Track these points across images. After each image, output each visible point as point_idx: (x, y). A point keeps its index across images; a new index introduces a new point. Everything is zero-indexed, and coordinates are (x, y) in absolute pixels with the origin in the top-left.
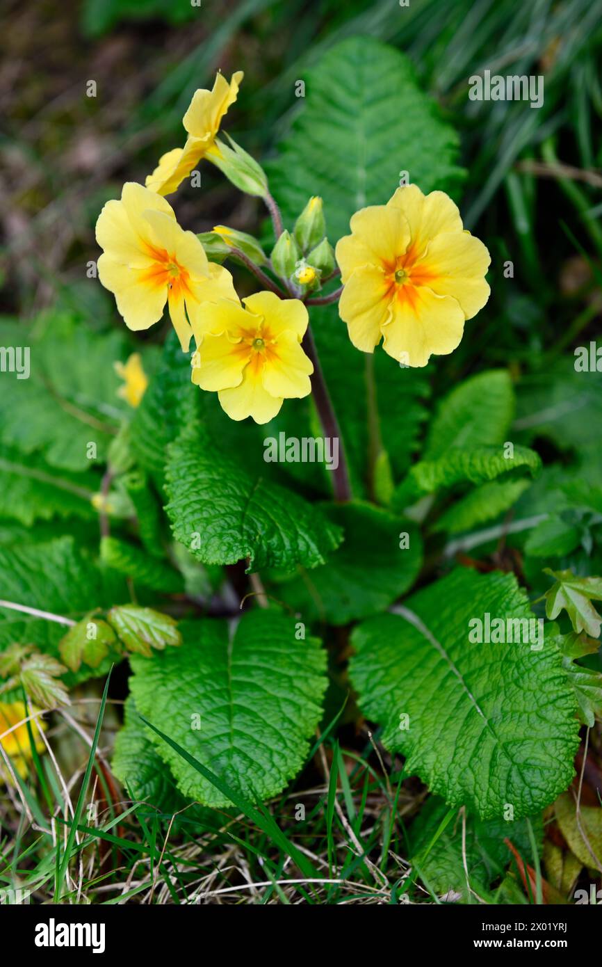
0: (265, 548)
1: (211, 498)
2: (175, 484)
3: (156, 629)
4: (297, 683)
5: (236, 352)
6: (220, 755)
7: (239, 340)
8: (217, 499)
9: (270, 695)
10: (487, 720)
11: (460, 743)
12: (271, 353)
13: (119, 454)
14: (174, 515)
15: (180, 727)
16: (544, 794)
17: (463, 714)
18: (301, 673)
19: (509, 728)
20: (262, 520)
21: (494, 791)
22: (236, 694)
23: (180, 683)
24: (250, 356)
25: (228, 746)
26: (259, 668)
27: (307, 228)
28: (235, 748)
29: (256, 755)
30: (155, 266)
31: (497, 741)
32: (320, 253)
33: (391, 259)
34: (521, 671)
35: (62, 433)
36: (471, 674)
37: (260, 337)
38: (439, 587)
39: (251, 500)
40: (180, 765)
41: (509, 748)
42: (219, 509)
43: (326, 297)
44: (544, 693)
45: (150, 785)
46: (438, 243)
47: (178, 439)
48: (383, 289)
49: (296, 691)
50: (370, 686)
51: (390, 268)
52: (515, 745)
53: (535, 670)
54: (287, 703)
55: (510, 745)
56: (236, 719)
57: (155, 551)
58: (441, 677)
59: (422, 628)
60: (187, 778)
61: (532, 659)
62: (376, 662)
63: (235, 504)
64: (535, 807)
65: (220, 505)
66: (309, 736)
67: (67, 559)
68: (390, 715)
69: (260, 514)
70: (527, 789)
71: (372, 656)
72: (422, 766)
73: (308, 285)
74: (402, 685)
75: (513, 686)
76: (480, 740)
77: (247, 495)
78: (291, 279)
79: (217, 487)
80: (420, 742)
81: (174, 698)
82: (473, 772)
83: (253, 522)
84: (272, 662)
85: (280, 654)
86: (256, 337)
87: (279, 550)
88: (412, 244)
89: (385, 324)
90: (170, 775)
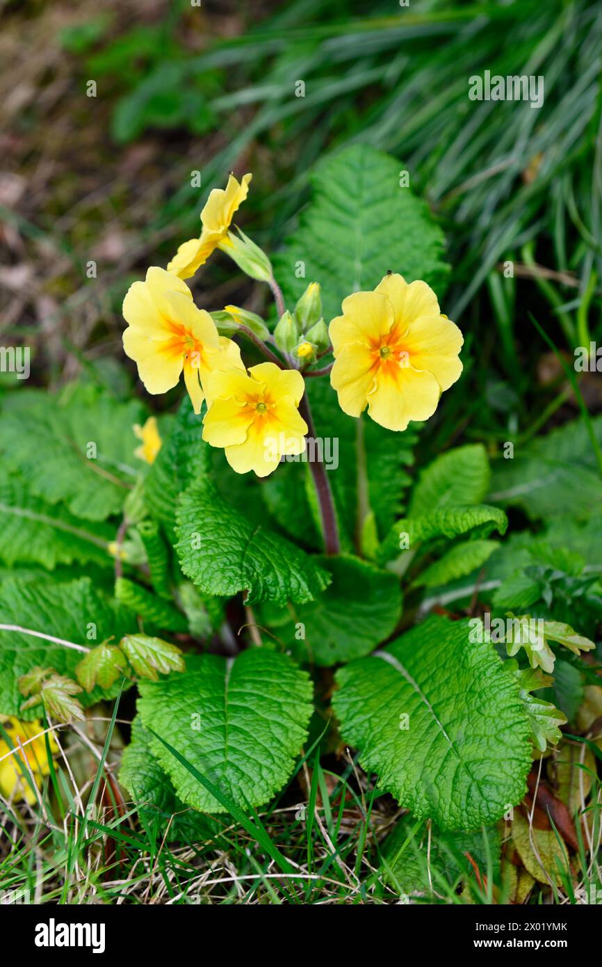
0: (261, 584)
1: (216, 539)
2: (184, 526)
3: (162, 655)
4: (285, 708)
5: (240, 415)
6: (215, 767)
7: (244, 404)
8: (220, 540)
9: (262, 718)
10: (451, 743)
11: (428, 763)
12: (272, 415)
13: (134, 507)
14: (183, 553)
15: (180, 742)
16: (499, 807)
17: (431, 739)
18: (289, 700)
19: (470, 750)
20: (259, 559)
21: (456, 804)
22: (231, 716)
23: (182, 705)
24: (253, 418)
25: (223, 760)
26: (252, 695)
27: (306, 309)
28: (228, 762)
29: (247, 769)
30: (174, 339)
31: (459, 761)
32: (316, 332)
33: (377, 337)
34: (482, 700)
35: (84, 486)
36: (439, 704)
37: (263, 402)
38: (415, 633)
39: (251, 542)
40: (179, 776)
41: (470, 766)
42: (223, 548)
43: (321, 370)
44: (502, 719)
45: (152, 794)
46: (417, 325)
47: (188, 490)
48: (369, 362)
49: (284, 715)
50: (351, 715)
51: (376, 345)
52: (475, 764)
53: (495, 699)
54: (276, 725)
55: (471, 764)
56: (230, 737)
57: (163, 594)
58: (414, 707)
59: (399, 667)
60: (185, 787)
61: (492, 689)
62: (357, 694)
63: (236, 545)
64: (491, 818)
65: (223, 545)
66: (294, 756)
67: (84, 597)
68: (367, 740)
69: (257, 554)
70: (484, 802)
71: (354, 690)
72: (394, 783)
73: (305, 357)
74: (378, 715)
75: (476, 713)
76: (445, 760)
77: (247, 537)
78: (291, 353)
79: (222, 530)
80: (392, 762)
81: (176, 717)
82: (438, 788)
83: (252, 561)
84: (265, 689)
85: (271, 683)
86: (259, 402)
87: (274, 586)
88: (395, 325)
89: (371, 393)
90: (171, 784)
